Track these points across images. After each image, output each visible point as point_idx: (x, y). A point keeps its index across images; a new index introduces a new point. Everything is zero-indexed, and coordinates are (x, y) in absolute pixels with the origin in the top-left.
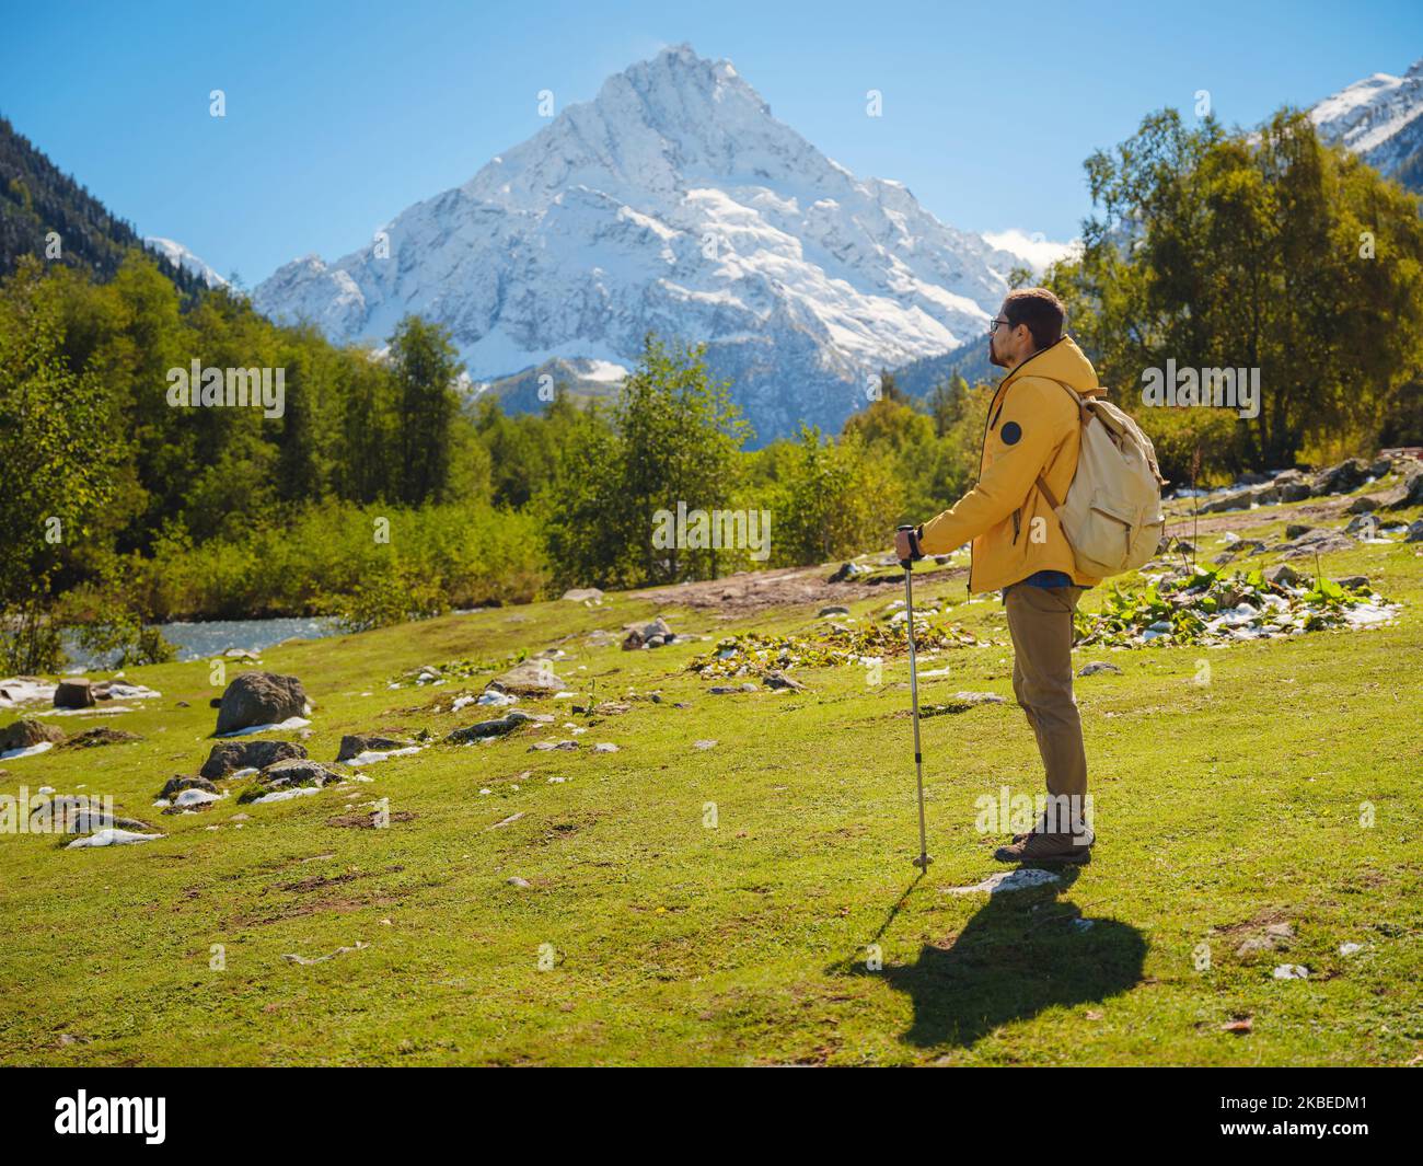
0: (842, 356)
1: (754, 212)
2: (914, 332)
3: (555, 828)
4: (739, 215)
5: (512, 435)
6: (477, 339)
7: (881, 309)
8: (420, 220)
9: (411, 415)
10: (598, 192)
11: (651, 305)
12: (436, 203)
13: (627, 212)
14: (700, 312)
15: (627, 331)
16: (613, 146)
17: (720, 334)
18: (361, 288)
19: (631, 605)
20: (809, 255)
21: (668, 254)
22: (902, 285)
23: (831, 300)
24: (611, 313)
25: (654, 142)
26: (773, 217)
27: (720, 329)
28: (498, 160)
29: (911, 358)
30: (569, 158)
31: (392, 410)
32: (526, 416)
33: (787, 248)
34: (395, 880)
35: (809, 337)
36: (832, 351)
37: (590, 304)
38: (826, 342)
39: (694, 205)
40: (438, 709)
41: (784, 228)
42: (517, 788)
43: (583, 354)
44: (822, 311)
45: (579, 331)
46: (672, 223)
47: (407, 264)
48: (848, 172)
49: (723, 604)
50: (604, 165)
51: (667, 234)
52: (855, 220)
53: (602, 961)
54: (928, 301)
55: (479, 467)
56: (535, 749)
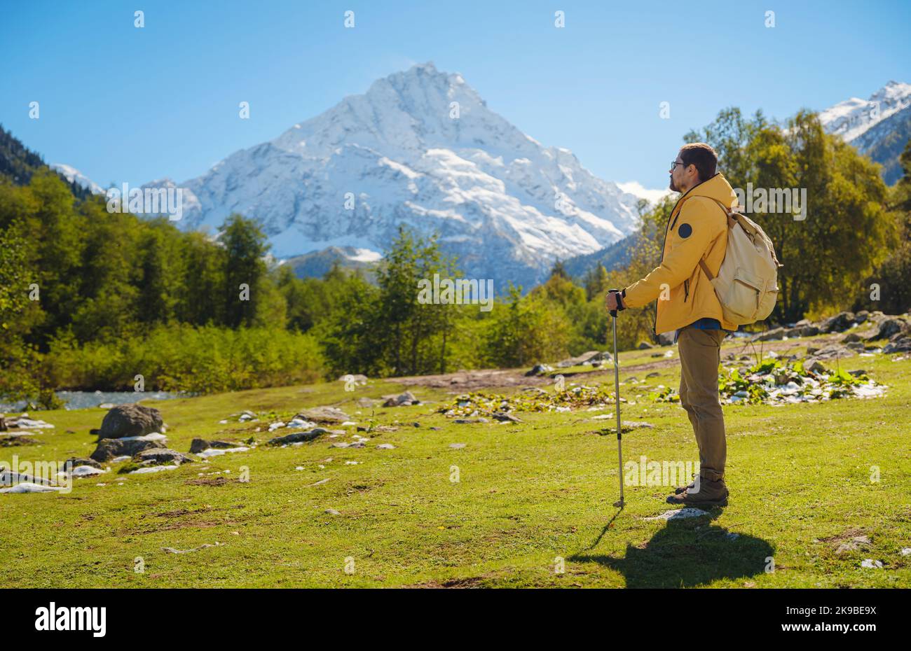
0: (529, 252)
1: (472, 164)
2: (575, 239)
3: (354, 487)
4: (462, 165)
5: (302, 290)
6: (278, 233)
7: (555, 225)
8: (242, 160)
9: (232, 274)
10: (366, 148)
11: (399, 217)
12: (255, 150)
13: (386, 161)
14: (434, 223)
15: (382, 232)
16: (377, 121)
17: (446, 236)
18: (199, 199)
19: (386, 385)
20: (508, 191)
21: (413, 188)
22: (568, 211)
23: (523, 218)
24: (372, 221)
25: (406, 120)
26: (486, 167)
27: (446, 233)
28: (298, 126)
29: (573, 255)
30: (347, 127)
31: (220, 270)
32: (311, 279)
33: (494, 186)
34: (239, 513)
35: (507, 240)
36: (523, 249)
37: (358, 215)
38: (519, 243)
39: (431, 159)
40: (258, 429)
41: (493, 174)
42: (323, 467)
43: (351, 245)
44: (517, 225)
45: (349, 231)
46: (416, 168)
47: (233, 186)
48: (538, 143)
49: (451, 386)
50: (371, 132)
51: (412, 175)
52: (542, 172)
53: (401, 555)
54: (583, 221)
55: (278, 306)
56: (334, 447)
